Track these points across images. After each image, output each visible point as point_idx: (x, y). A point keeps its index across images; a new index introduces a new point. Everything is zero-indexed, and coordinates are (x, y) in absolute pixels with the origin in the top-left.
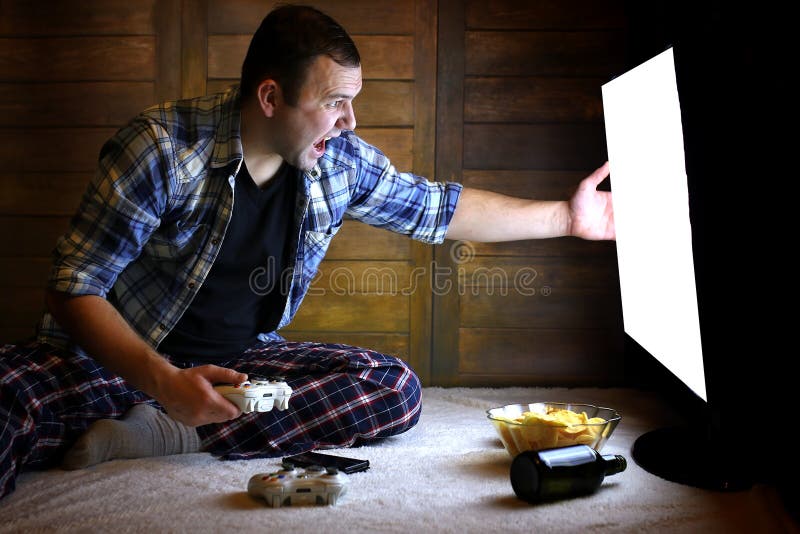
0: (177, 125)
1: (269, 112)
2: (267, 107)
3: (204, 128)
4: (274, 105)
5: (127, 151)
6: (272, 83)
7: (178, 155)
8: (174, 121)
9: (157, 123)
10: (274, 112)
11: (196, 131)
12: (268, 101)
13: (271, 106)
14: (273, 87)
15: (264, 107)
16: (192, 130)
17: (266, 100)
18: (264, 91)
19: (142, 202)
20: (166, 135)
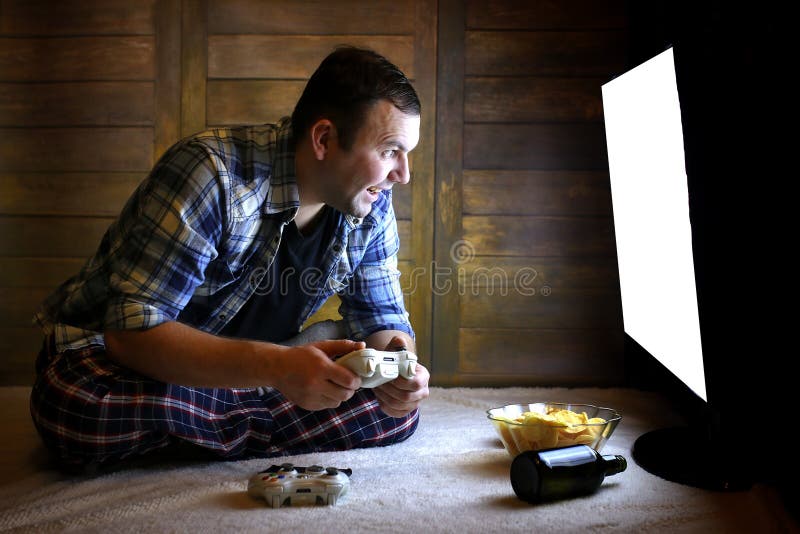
0: (235, 158)
1: (320, 156)
2: (319, 148)
3: (259, 166)
4: (326, 147)
5: (191, 181)
6: (328, 123)
7: (235, 192)
8: (232, 155)
9: (216, 154)
10: (325, 155)
11: (252, 168)
12: (321, 142)
13: (323, 148)
14: (328, 128)
15: (316, 147)
16: (248, 166)
17: (318, 141)
18: (319, 130)
19: (208, 237)
20: (224, 169)
